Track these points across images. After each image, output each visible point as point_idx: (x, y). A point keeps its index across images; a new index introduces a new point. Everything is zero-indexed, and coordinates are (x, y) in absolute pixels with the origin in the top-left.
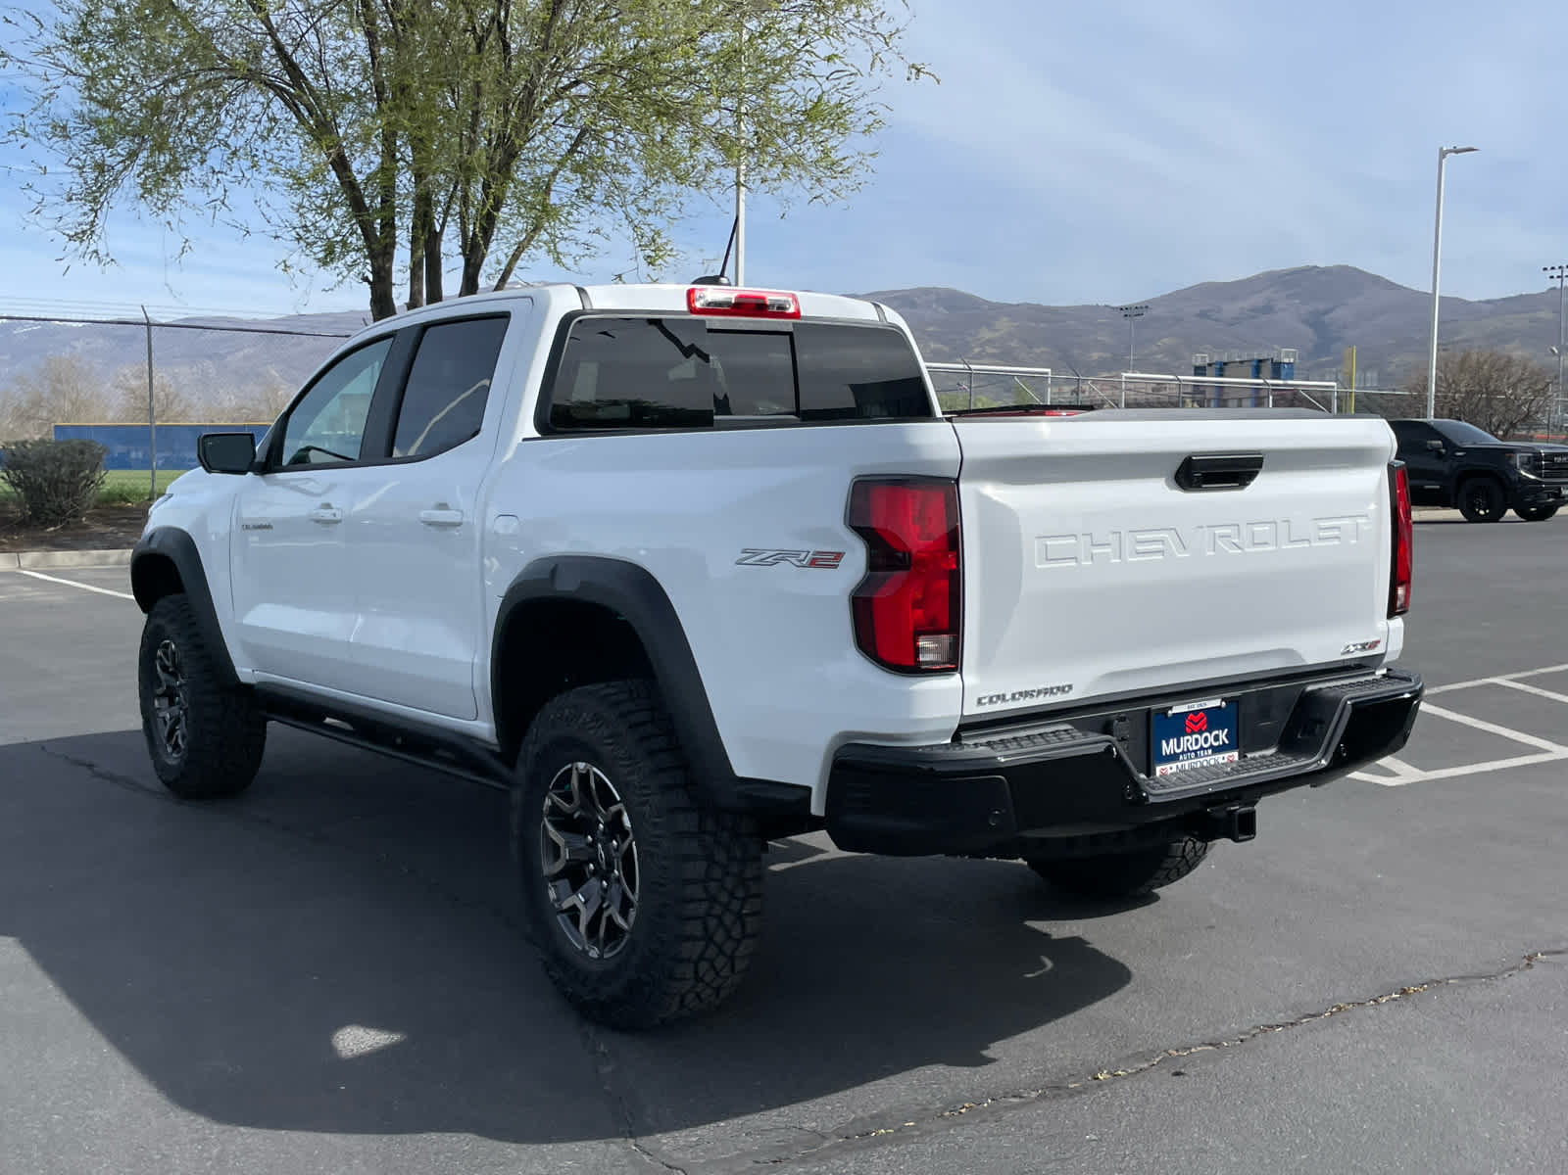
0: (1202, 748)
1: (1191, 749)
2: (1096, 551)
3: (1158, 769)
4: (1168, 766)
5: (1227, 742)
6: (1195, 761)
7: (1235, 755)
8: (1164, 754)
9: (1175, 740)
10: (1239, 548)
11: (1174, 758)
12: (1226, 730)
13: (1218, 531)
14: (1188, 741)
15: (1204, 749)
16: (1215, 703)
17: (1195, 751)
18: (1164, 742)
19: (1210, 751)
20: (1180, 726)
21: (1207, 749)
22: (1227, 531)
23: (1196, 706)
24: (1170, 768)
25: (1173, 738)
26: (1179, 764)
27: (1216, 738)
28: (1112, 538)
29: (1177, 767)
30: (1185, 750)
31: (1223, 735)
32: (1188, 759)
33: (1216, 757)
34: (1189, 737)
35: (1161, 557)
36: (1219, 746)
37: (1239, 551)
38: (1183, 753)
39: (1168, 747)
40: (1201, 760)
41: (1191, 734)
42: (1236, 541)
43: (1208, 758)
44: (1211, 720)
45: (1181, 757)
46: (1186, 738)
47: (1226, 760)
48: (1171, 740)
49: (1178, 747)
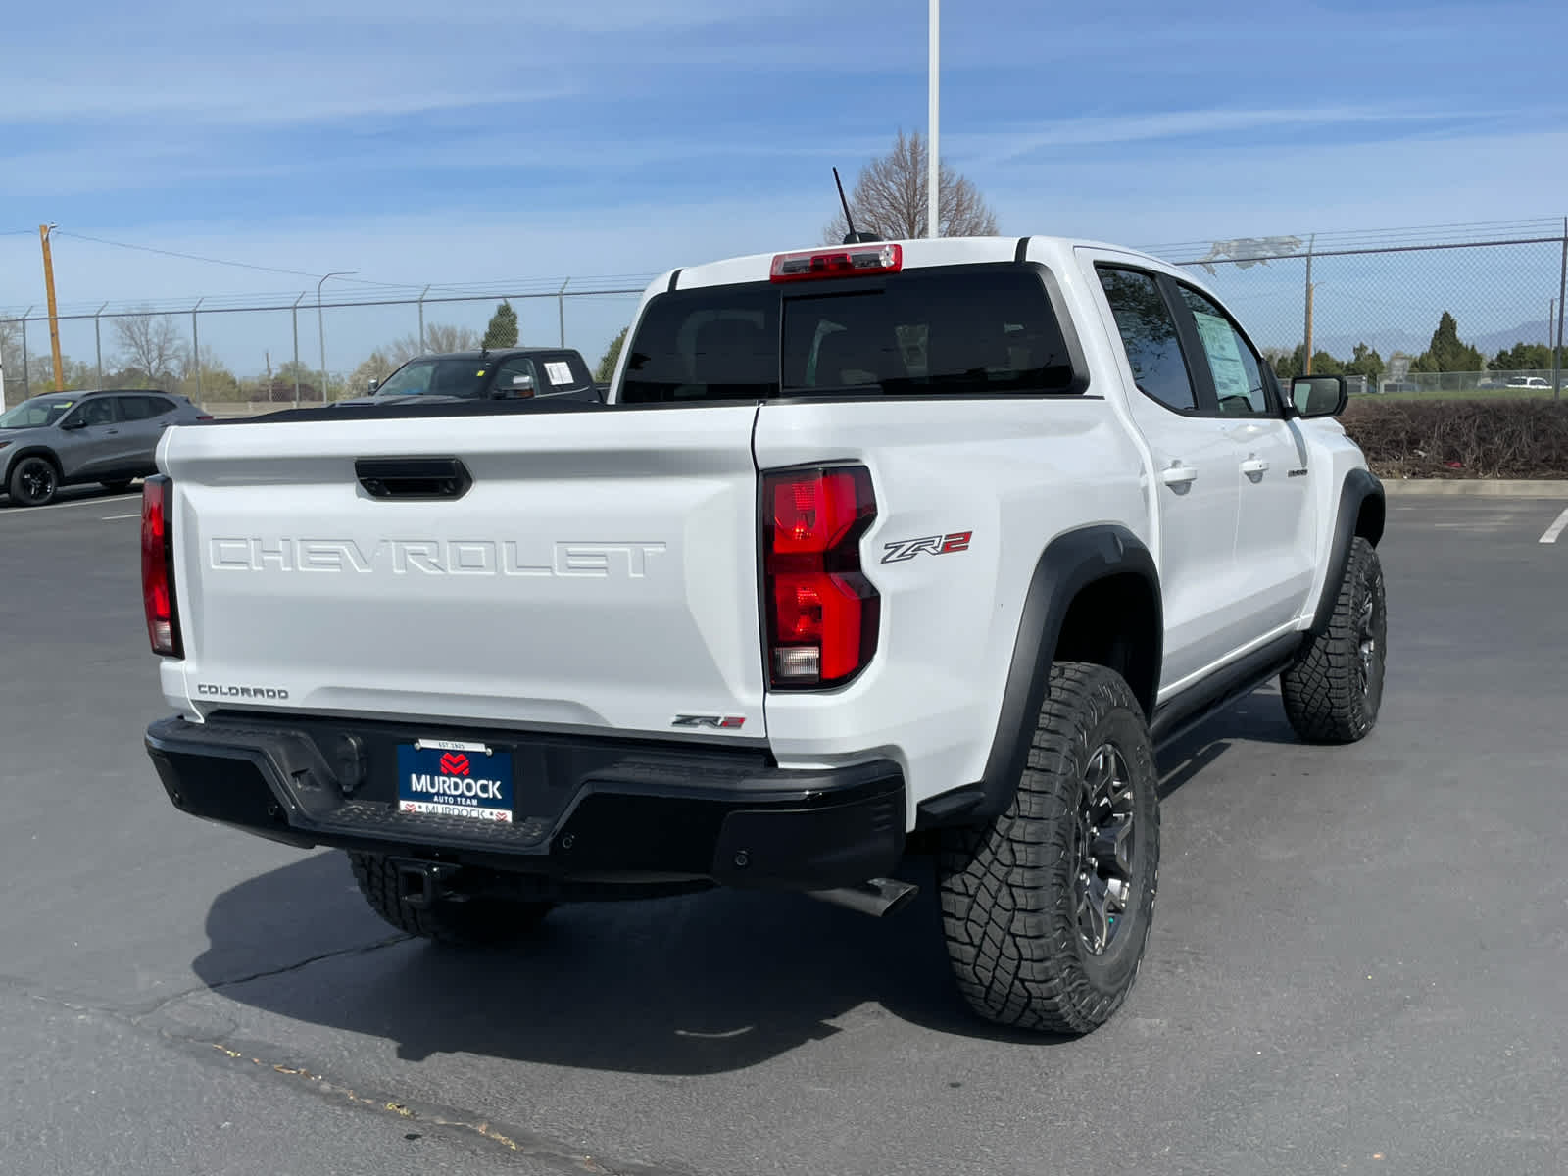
0: (462, 795)
1: (448, 792)
2: (266, 557)
3: (403, 805)
4: (417, 804)
5: (499, 797)
6: (451, 807)
7: (508, 816)
8: (414, 789)
9: (428, 777)
10: (440, 568)
11: (426, 797)
12: (498, 783)
13: (409, 547)
14: (444, 783)
15: (467, 797)
16: (480, 747)
17: (455, 797)
18: (414, 777)
19: (475, 802)
20: (432, 763)
21: (471, 798)
22: (425, 548)
23: (449, 745)
24: (421, 807)
25: (426, 774)
26: (431, 805)
27: (484, 788)
28: (281, 546)
29: (427, 807)
30: (441, 791)
31: (494, 789)
32: (444, 803)
33: (481, 810)
34: (446, 779)
35: (339, 571)
36: (487, 798)
37: (440, 572)
38: (438, 794)
39: (419, 783)
40: (460, 808)
41: (449, 775)
42: (434, 560)
43: (469, 809)
44: (474, 767)
45: (436, 799)
46: (442, 778)
47: (494, 818)
48: (424, 777)
49: (433, 786)
